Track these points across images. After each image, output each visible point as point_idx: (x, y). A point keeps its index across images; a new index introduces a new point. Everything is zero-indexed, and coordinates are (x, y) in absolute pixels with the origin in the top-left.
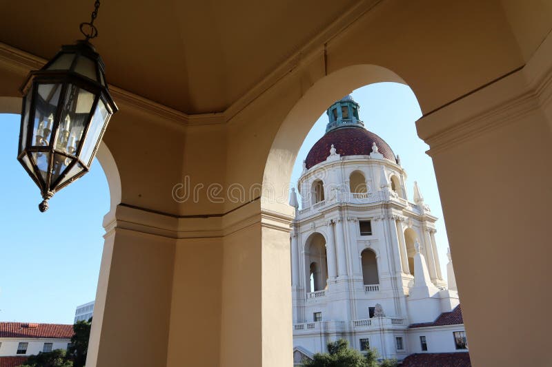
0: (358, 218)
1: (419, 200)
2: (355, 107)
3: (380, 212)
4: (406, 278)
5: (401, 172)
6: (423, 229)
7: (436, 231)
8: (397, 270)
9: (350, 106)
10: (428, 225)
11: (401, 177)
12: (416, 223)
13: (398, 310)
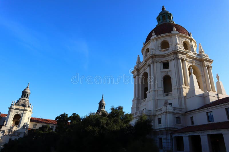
0: (161, 61)
1: (201, 52)
2: (169, 15)
3: (172, 57)
4: (186, 88)
5: (191, 39)
6: (203, 66)
7: (212, 67)
8: (181, 84)
9: (166, 15)
10: (206, 63)
11: (191, 42)
12: (198, 63)
13: (180, 104)
